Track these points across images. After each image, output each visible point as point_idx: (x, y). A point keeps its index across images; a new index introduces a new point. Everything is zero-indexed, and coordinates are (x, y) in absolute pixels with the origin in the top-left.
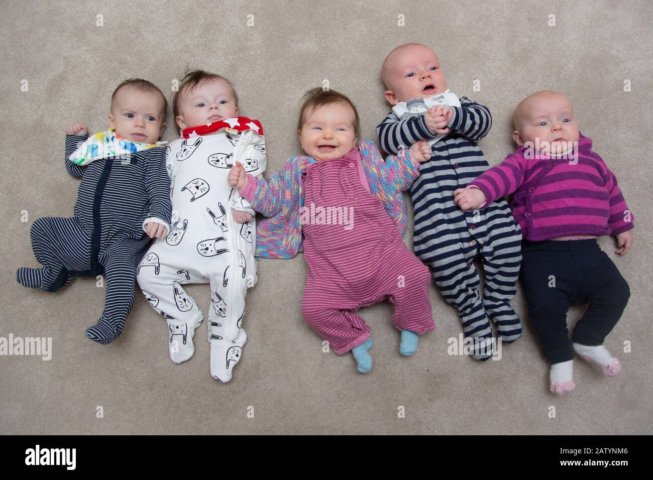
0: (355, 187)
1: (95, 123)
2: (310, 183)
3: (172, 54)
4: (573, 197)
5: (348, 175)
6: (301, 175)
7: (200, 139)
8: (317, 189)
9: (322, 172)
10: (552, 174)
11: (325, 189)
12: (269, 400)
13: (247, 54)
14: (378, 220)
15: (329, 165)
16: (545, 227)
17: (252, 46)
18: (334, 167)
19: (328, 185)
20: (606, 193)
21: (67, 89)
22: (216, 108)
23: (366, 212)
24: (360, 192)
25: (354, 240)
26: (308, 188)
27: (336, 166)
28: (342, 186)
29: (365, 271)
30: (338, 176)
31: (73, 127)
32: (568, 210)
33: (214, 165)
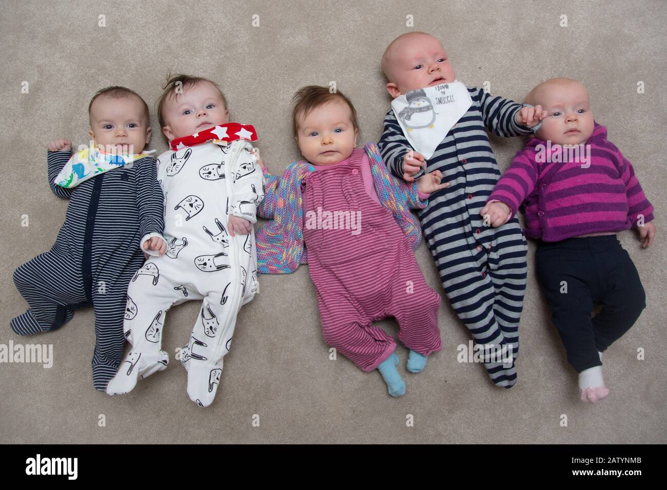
0: (359, 195)
1: (77, 137)
2: (311, 194)
3: (153, 56)
4: (589, 192)
5: (351, 183)
6: (299, 186)
7: (190, 151)
8: (318, 200)
9: (323, 181)
10: (565, 170)
11: (327, 200)
12: (282, 421)
13: (234, 53)
14: (385, 230)
15: (331, 173)
16: (561, 226)
17: (239, 44)
18: (336, 175)
19: (330, 195)
20: (623, 185)
21: (44, 101)
22: (205, 114)
23: (372, 222)
24: (365, 201)
25: (360, 253)
26: (310, 198)
27: (338, 174)
28: (345, 195)
29: (373, 285)
30: (340, 184)
31: (55, 144)
32: (583, 208)
33: (207, 178)
